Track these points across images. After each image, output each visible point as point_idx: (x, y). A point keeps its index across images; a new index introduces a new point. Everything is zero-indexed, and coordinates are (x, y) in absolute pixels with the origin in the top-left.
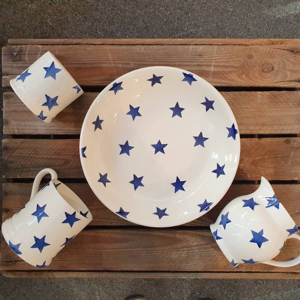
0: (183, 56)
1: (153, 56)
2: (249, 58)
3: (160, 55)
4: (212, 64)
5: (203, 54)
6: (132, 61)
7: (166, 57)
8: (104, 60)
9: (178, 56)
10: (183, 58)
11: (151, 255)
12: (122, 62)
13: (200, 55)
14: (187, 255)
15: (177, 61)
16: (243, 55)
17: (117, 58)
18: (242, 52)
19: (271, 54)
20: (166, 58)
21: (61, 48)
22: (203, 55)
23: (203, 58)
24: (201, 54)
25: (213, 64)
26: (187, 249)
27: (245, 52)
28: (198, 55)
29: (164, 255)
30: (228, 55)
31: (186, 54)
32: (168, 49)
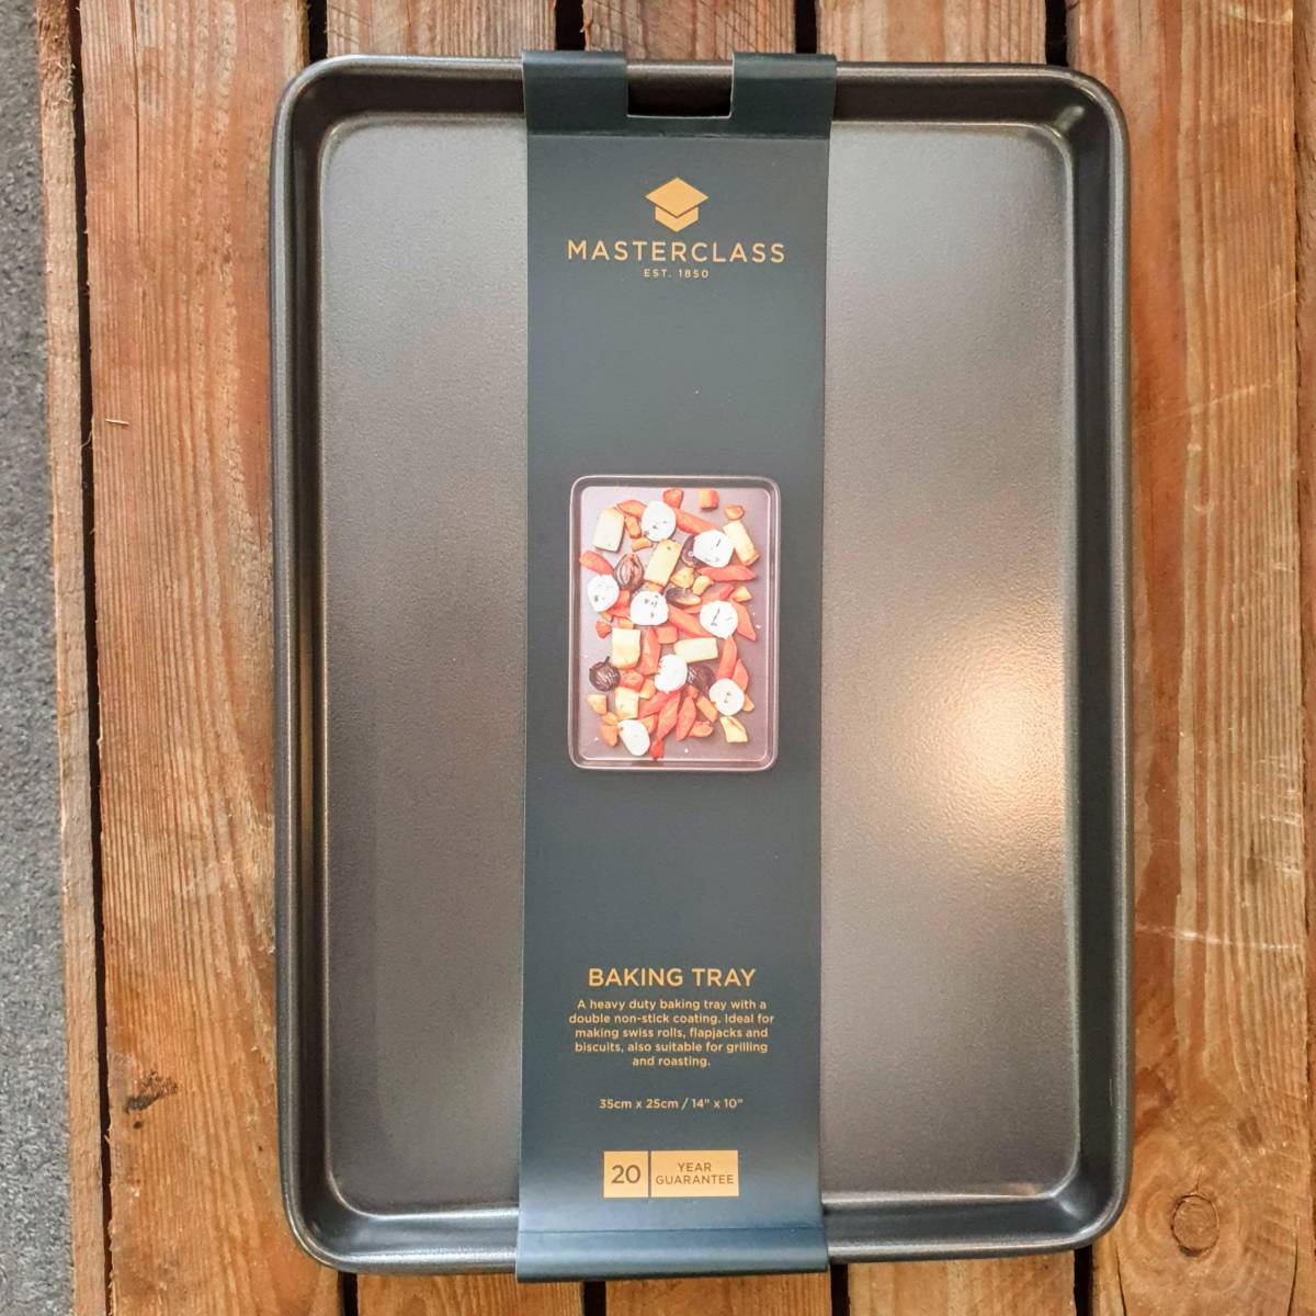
0: (1250, 783)
1: (1246, 623)
2: (1242, 1127)
3: (1250, 660)
4: (1208, 933)
5: (1259, 885)
6: (1220, 509)
7: (1240, 692)
8: (1219, 363)
9: (1250, 757)
10: (1240, 781)
11: (182, 634)
12: (1212, 459)
13: (1254, 870)
14: (192, 829)
15: (1224, 749)
16: (1260, 1095)
17: (1231, 432)
18: (1275, 1086)
19: (1268, 1241)
20: (1235, 691)
21: (1279, 130)
22: (1254, 882)
23: (1242, 882)
24: (1259, 878)
25: (1212, 939)
26: (223, 830)
27: (1272, 1104)
28: (1257, 858)
29: (184, 703)
30: (1258, 1017)
31: (1258, 796)
32: (1283, 702)
